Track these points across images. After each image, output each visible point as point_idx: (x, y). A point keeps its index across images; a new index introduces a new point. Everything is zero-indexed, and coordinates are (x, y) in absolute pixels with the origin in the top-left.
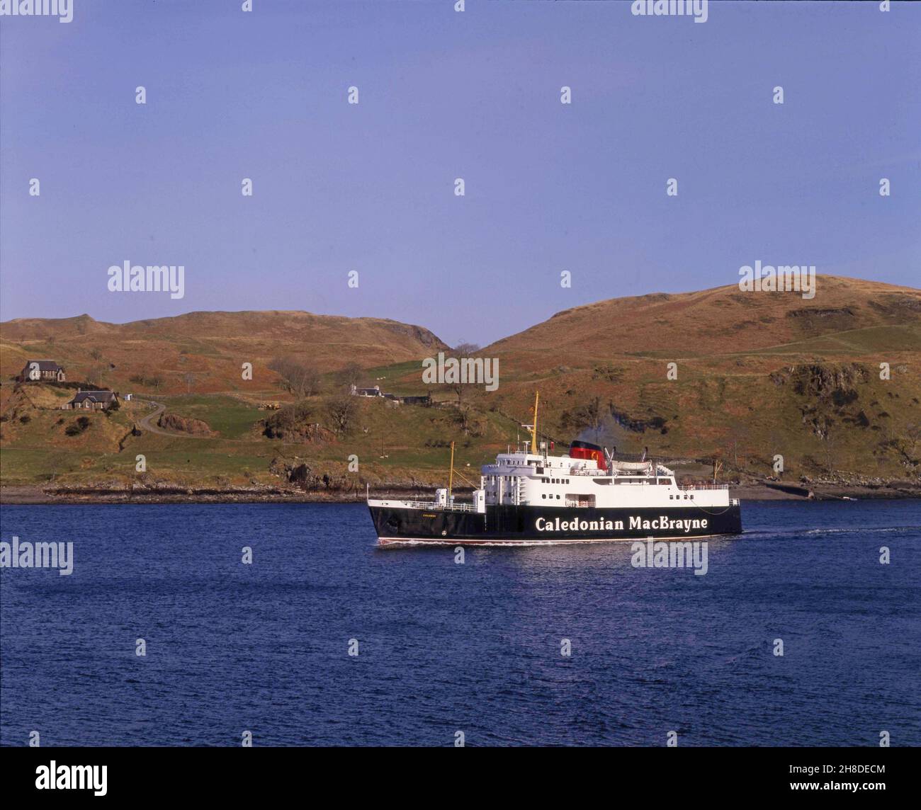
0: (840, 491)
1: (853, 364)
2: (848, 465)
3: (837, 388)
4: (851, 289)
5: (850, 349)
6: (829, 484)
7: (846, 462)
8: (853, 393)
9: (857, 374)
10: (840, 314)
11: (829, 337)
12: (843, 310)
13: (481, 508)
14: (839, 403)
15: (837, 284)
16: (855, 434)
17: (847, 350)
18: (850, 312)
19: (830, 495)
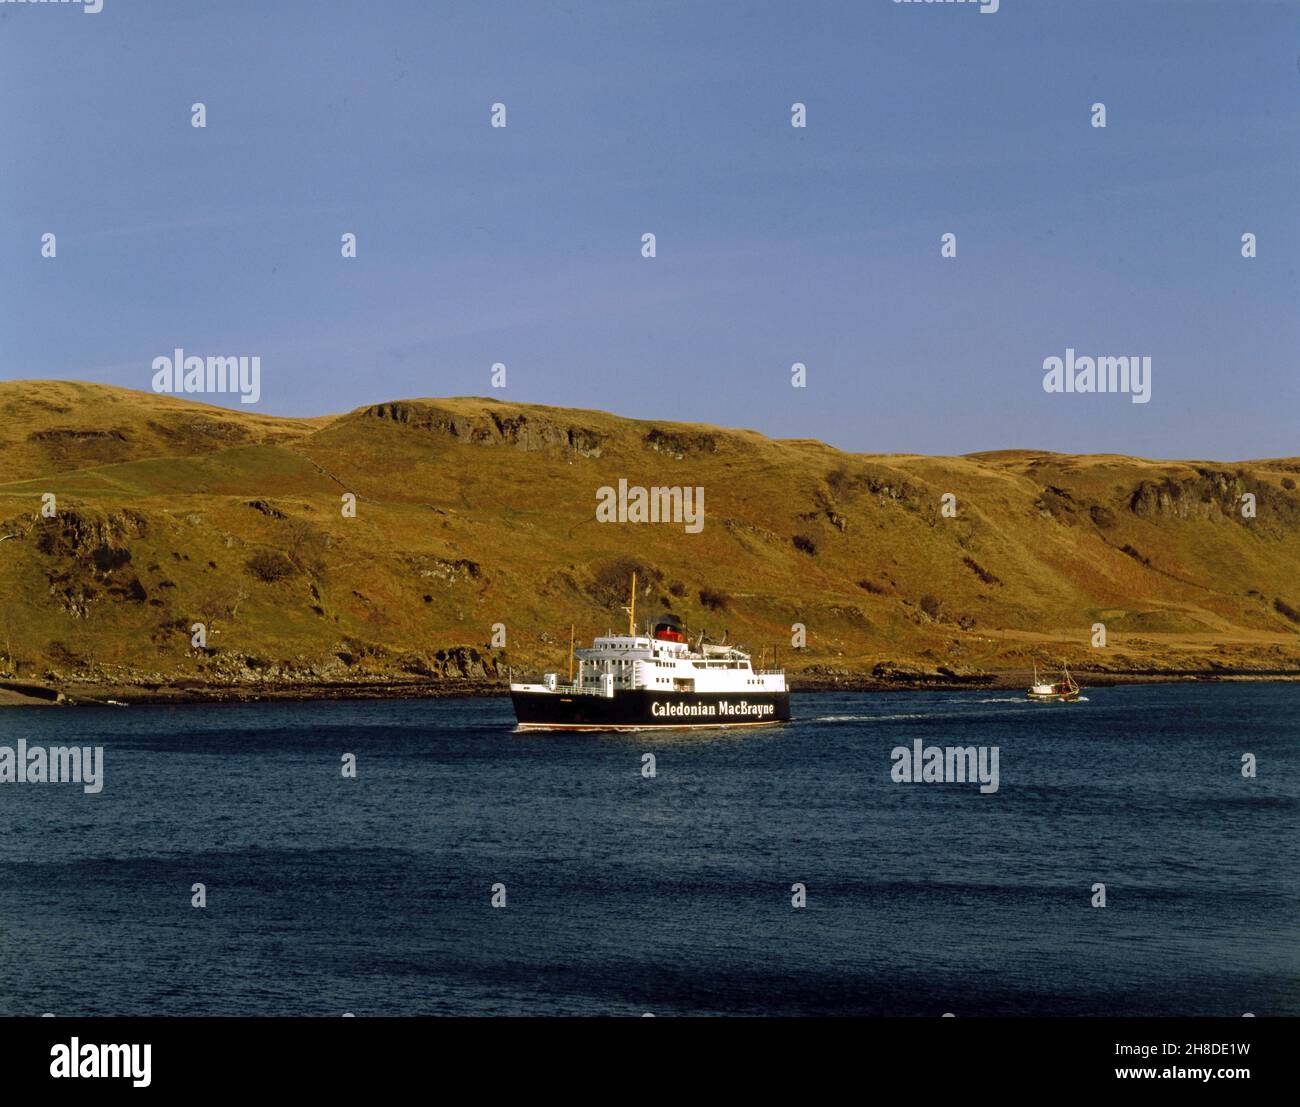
0: (103, 693)
1: (125, 510)
2: (115, 655)
3: (101, 545)
4: (121, 404)
5: (121, 489)
6: (88, 682)
7: (112, 651)
8: (124, 553)
9: (130, 525)
10: (107, 438)
11: (92, 471)
12: (111, 433)
13: (610, 694)
14: (103, 567)
15: (102, 395)
16: (126, 611)
17: (116, 491)
18: (120, 436)
19: (88, 698)
